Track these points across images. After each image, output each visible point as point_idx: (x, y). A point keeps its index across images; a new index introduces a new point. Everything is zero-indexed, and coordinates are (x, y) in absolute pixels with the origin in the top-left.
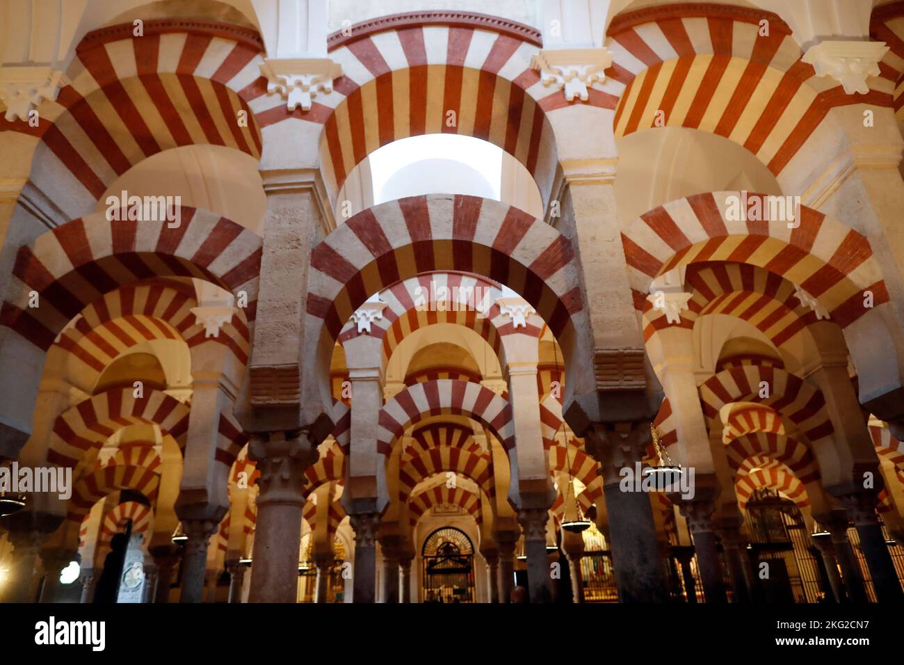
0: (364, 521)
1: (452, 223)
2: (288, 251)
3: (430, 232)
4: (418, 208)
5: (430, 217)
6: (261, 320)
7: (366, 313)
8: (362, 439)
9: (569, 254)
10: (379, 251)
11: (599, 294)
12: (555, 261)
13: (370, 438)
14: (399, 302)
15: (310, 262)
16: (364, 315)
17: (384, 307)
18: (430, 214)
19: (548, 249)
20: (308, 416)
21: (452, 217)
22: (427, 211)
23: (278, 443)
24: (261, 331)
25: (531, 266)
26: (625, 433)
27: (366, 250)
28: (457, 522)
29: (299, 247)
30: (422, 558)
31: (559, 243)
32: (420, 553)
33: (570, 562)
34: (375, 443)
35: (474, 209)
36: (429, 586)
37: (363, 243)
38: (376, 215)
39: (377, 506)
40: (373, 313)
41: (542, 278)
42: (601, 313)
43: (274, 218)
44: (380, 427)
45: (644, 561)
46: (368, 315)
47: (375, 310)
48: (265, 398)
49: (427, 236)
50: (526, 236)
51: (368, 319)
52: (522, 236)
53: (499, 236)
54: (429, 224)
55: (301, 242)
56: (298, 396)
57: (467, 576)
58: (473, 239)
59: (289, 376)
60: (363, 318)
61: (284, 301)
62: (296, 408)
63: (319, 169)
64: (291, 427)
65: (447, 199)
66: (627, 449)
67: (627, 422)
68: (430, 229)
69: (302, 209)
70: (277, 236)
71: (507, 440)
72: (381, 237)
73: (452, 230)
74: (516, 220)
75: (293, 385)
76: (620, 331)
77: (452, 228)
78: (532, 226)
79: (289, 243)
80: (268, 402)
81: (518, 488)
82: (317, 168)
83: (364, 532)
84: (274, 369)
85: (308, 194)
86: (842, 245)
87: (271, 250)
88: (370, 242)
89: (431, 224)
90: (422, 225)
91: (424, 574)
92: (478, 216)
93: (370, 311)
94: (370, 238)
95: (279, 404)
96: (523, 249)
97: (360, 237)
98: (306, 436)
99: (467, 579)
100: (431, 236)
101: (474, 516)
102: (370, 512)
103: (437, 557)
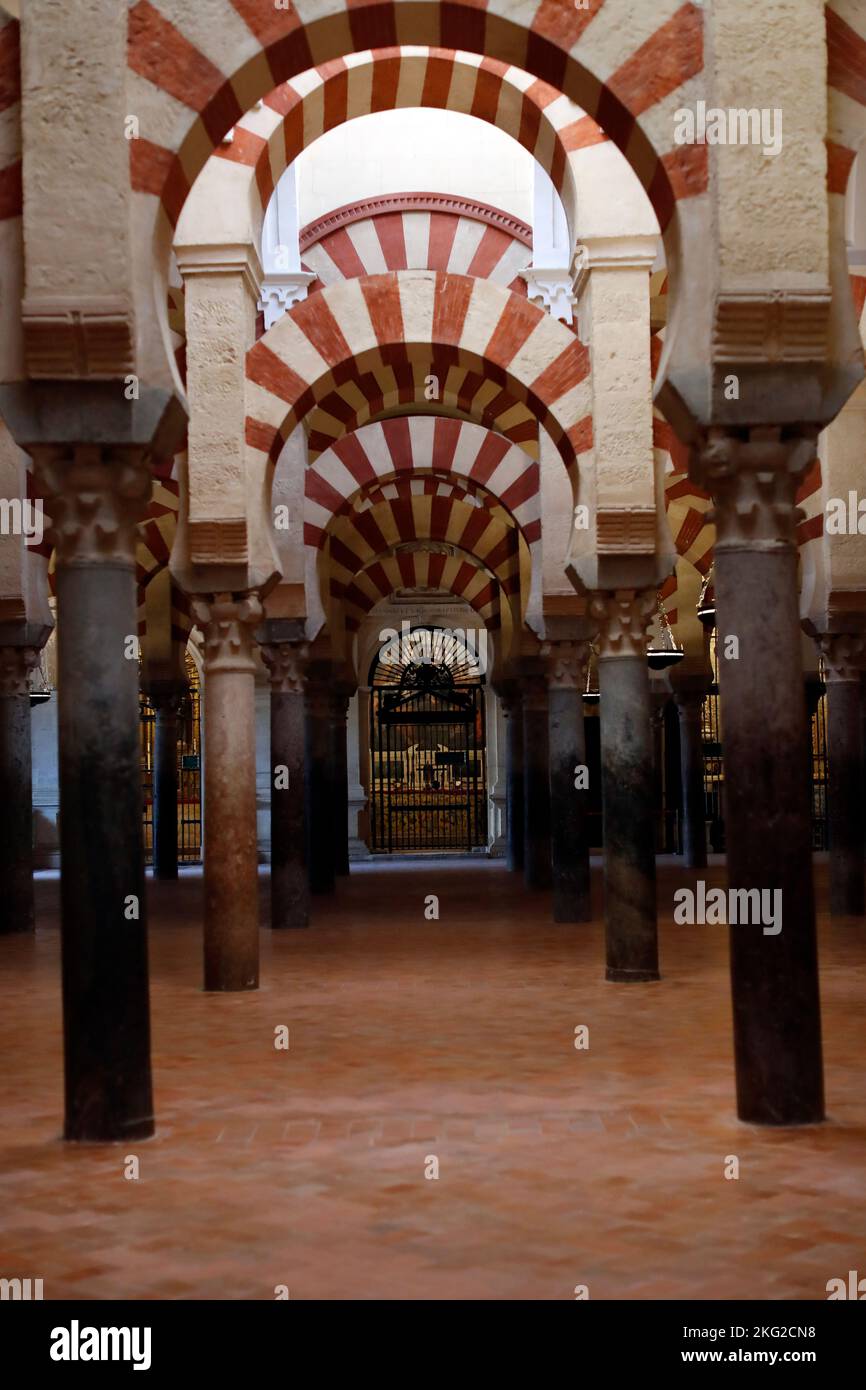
0: (285, 653)
1: (431, 316)
2: (219, 365)
3: (402, 330)
4: (387, 293)
5: (402, 307)
6: (196, 461)
7: (278, 292)
9: (583, 368)
10: (334, 358)
12: (564, 378)
14: (338, 270)
15: (244, 372)
16: (275, 296)
17: (312, 280)
18: (402, 302)
19: (557, 361)
20: (257, 575)
21: (431, 308)
22: (398, 298)
23: (225, 605)
25: (533, 385)
26: (624, 602)
27: (317, 356)
28: (446, 617)
29: (234, 360)
30: (370, 689)
31: (573, 351)
32: (366, 680)
33: (680, 709)
34: (301, 528)
35: (463, 297)
36: (385, 747)
37: (314, 344)
38: (328, 303)
39: (306, 632)
40: (291, 294)
41: (545, 402)
42: (610, 461)
43: (197, 315)
44: (307, 499)
45: (629, 738)
46: (283, 297)
47: (296, 288)
48: (208, 555)
49: (398, 336)
50: (530, 339)
51: (281, 304)
52: (525, 340)
53: (494, 338)
54: (400, 318)
55: (236, 353)
56: (245, 553)
57: (470, 727)
58: (458, 342)
59: (234, 533)
60: (272, 302)
61: (221, 437)
62: (244, 567)
63: (252, 245)
64: (238, 588)
65: (426, 279)
66: (626, 620)
67: (630, 590)
68: (402, 324)
69: (233, 302)
70: (203, 343)
71: (527, 526)
72: (337, 336)
73: (431, 328)
74: (518, 315)
75: (238, 541)
76: (631, 484)
77: (431, 323)
78: (539, 325)
79: (220, 354)
80: (212, 560)
81: (541, 607)
82: (249, 242)
83: (285, 670)
84: (218, 524)
85: (239, 280)
87: (198, 364)
88: (322, 343)
89: (403, 317)
90: (391, 320)
91: (372, 720)
92: (467, 307)
93: (286, 290)
94: (322, 338)
95: (225, 563)
96: (525, 359)
97: (309, 336)
98: (256, 598)
99: (468, 733)
100: (403, 336)
101: (482, 614)
102: (294, 640)
103: (401, 687)
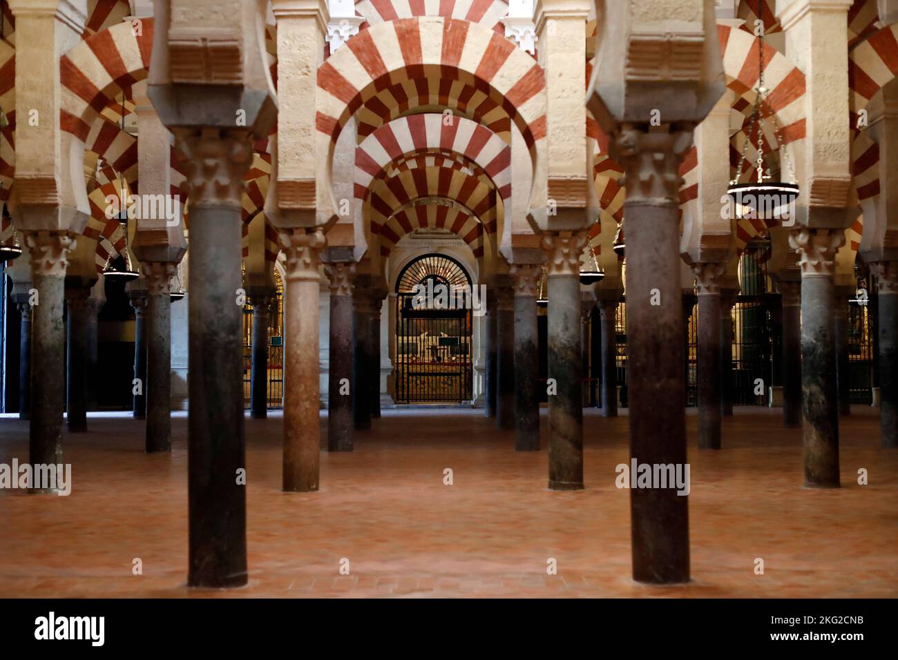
0: (340, 269)
1: (441, 47)
2: (299, 77)
3: (421, 56)
4: (412, 31)
5: (421, 40)
6: (283, 140)
7: (339, 29)
8: (338, 183)
9: (541, 83)
10: (376, 73)
11: (558, 128)
12: (528, 90)
13: (345, 182)
14: (379, 15)
15: (316, 82)
16: (337, 32)
17: (362, 22)
18: (421, 37)
19: (524, 78)
20: (322, 217)
21: (441, 41)
22: (419, 35)
23: (301, 236)
24: (283, 149)
25: (507, 93)
26: (565, 238)
27: (364, 72)
28: (448, 248)
29: (309, 74)
30: (396, 294)
31: (534, 72)
32: (394, 289)
33: (602, 311)
34: (352, 187)
35: (462, 34)
36: (406, 333)
37: (362, 64)
38: (372, 37)
39: (355, 255)
40: (348, 30)
41: (515, 105)
42: (557, 145)
43: (285, 43)
44: (356, 167)
45: (566, 329)
46: (342, 33)
47: (351, 27)
48: (290, 203)
49: (418, 60)
50: (506, 63)
51: (341, 37)
52: (502, 63)
53: (482, 63)
54: (420, 47)
55: (311, 69)
56: (314, 202)
57: (460, 321)
58: (458, 64)
59: (308, 188)
60: (335, 36)
61: (300, 124)
62: (314, 211)
64: (309, 225)
65: (437, 22)
66: (566, 251)
67: (569, 231)
68: (421, 52)
69: (309, 35)
70: (289, 62)
71: (502, 188)
72: (378, 59)
73: (440, 55)
74: (498, 47)
75: (310, 194)
76: (571, 161)
77: (440, 52)
78: (512, 54)
79: (300, 69)
80: (292, 206)
81: (510, 242)
83: (340, 280)
84: (296, 182)
85: (313, 20)
86: (781, 83)
87: (285, 76)
88: (368, 63)
89: (422, 47)
90: (414, 49)
91: (397, 316)
92: (464, 41)
93: (345, 28)
94: (368, 60)
95: (301, 208)
96: (502, 77)
97: (359, 58)
98: (321, 232)
99: (461, 325)
100: (422, 60)
101: (471, 247)
102: (346, 260)
